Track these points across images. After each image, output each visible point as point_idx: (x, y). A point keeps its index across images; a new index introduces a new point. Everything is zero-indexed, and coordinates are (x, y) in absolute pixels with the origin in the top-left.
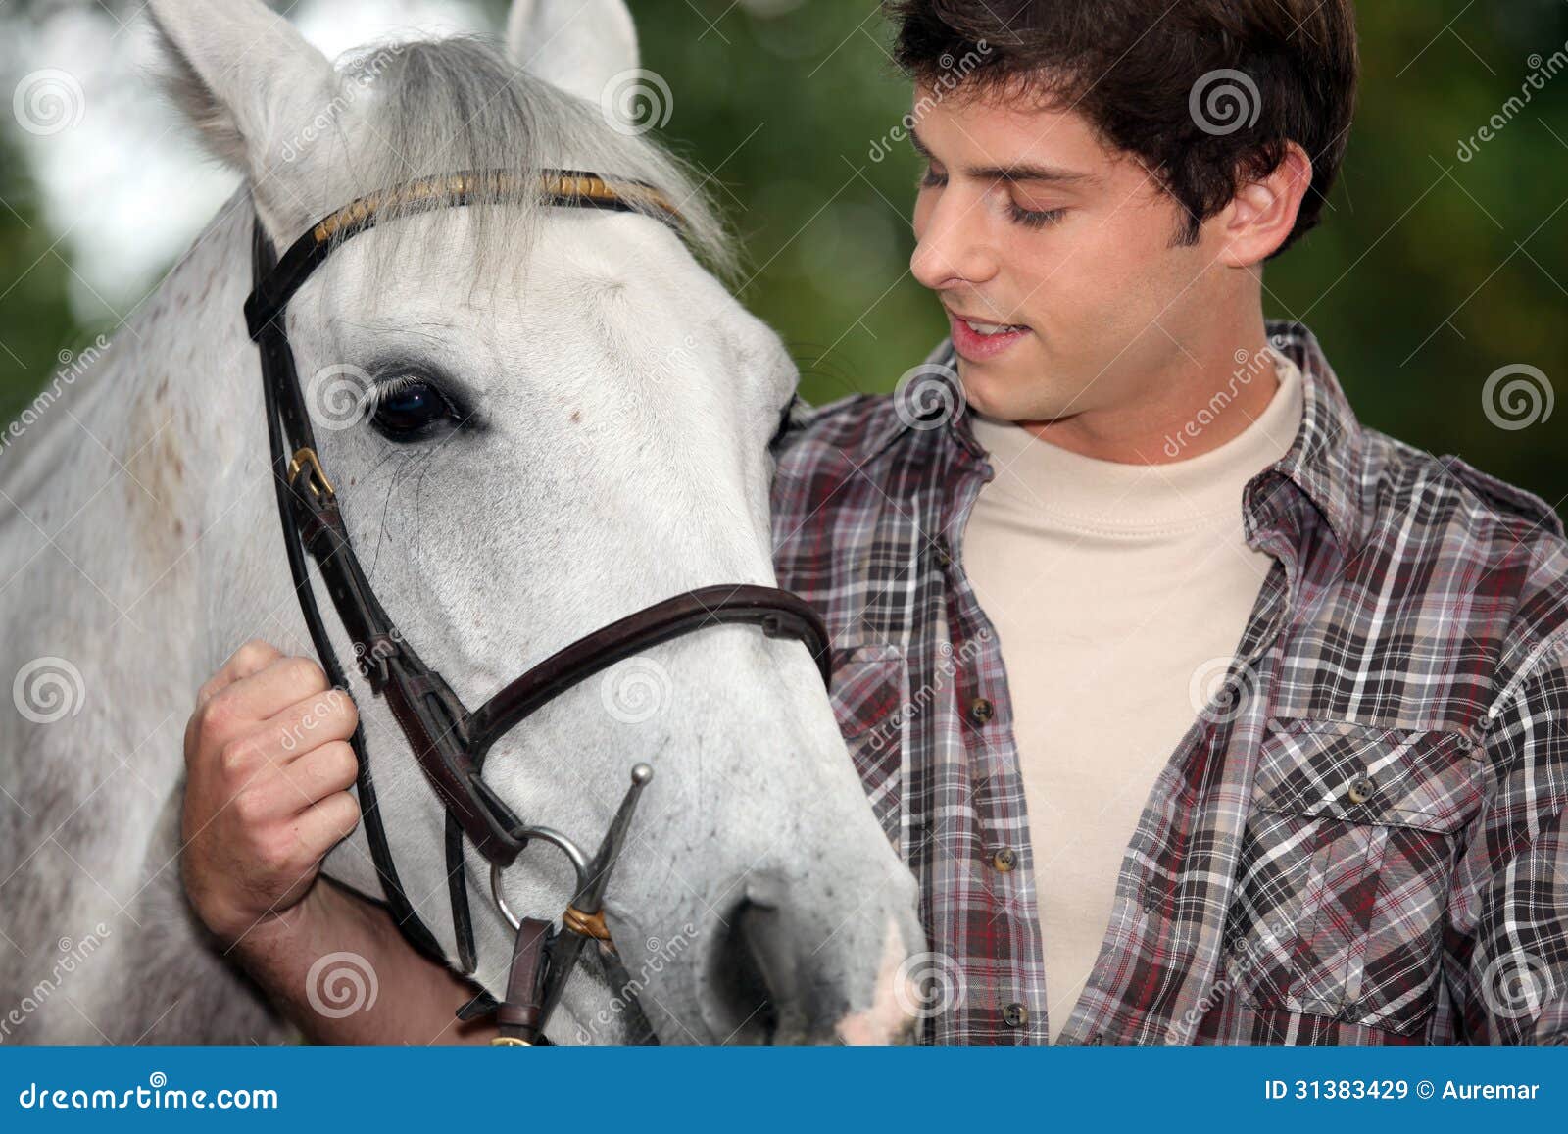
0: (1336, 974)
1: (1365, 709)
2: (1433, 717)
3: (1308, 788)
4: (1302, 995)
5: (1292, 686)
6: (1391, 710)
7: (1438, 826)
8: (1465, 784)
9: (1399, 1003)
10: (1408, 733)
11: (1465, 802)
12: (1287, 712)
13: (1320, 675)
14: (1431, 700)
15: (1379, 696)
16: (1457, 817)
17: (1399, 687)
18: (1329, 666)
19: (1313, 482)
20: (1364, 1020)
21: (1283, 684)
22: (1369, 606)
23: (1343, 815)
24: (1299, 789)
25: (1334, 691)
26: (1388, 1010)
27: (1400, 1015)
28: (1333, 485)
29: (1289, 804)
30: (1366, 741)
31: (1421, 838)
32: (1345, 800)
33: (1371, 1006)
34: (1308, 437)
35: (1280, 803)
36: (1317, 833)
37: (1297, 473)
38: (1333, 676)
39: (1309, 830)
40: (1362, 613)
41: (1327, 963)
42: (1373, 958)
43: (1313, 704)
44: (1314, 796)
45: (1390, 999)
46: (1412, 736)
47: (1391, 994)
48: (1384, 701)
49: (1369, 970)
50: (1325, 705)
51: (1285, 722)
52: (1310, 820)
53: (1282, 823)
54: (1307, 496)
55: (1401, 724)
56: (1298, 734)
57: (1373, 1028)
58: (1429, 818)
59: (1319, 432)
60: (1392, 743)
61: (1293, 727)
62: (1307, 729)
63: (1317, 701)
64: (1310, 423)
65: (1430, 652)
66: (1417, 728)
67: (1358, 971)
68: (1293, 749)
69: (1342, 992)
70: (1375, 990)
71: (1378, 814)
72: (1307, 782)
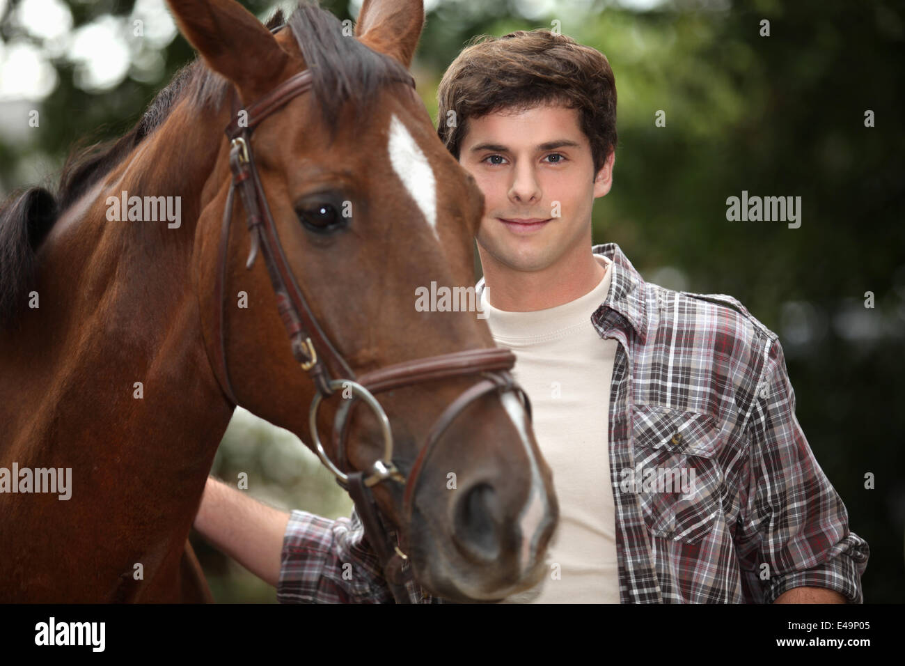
0: (666, 519)
1: (673, 402)
2: (703, 407)
3: (654, 437)
4: (656, 529)
5: (640, 391)
6: (684, 403)
7: (708, 455)
8: (716, 438)
9: (688, 531)
10: (693, 414)
11: (717, 446)
12: (640, 402)
13: (652, 386)
14: (701, 399)
15: (679, 395)
16: (714, 452)
17: (687, 392)
18: (655, 381)
19: (620, 307)
20: (675, 538)
21: (636, 390)
22: (667, 351)
23: (670, 449)
24: (650, 437)
25: (659, 392)
26: (684, 534)
27: (690, 536)
28: (629, 307)
29: (646, 443)
30: (676, 416)
31: (700, 461)
32: (670, 443)
33: (678, 532)
34: (614, 290)
35: (643, 443)
36: (659, 457)
37: (612, 305)
38: (657, 385)
39: (655, 455)
40: (665, 354)
41: (662, 515)
42: (678, 512)
43: (651, 399)
44: (657, 440)
45: (685, 529)
46: (695, 416)
47: (686, 527)
48: (681, 399)
49: (677, 517)
50: (656, 399)
51: (640, 407)
52: (655, 450)
53: (643, 451)
54: (618, 312)
55: (689, 409)
56: (646, 412)
57: (678, 541)
58: (704, 452)
59: (619, 286)
60: (686, 418)
61: (643, 409)
62: (650, 410)
63: (653, 398)
64: (615, 283)
65: (698, 375)
66: (696, 412)
67: (673, 518)
68: (645, 418)
69: (669, 527)
70: (679, 525)
71: (684, 449)
72: (654, 434)
